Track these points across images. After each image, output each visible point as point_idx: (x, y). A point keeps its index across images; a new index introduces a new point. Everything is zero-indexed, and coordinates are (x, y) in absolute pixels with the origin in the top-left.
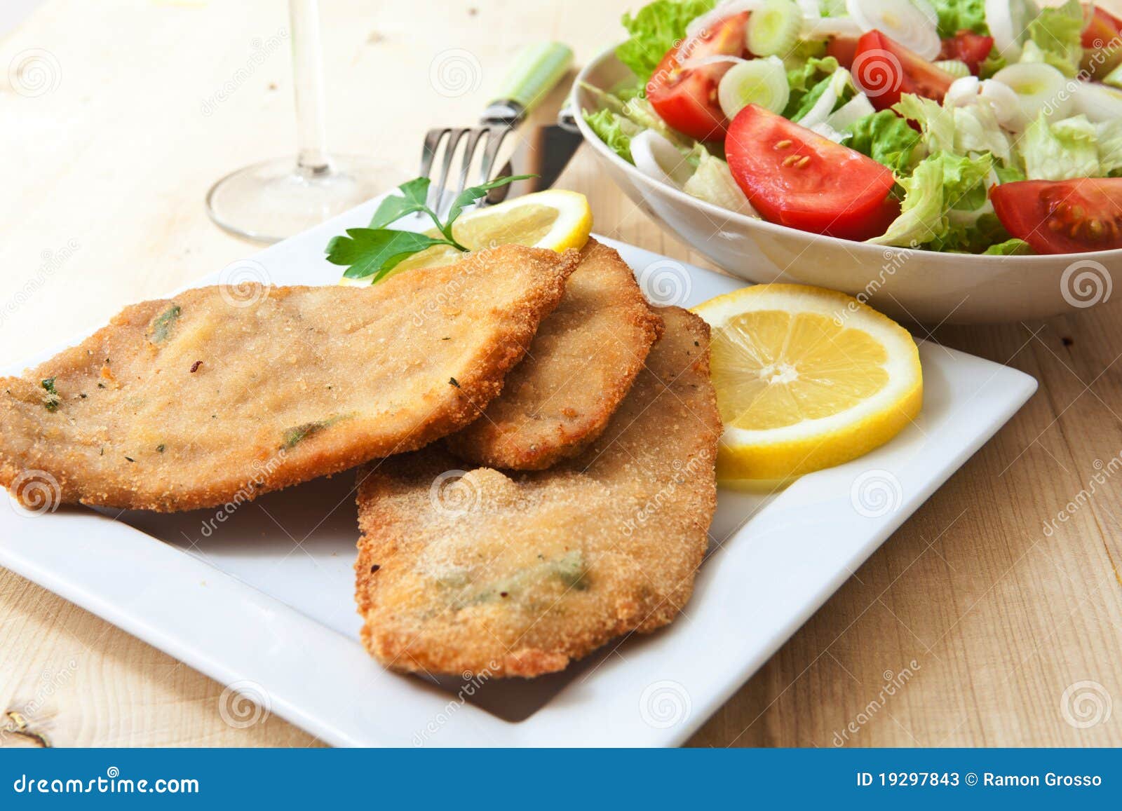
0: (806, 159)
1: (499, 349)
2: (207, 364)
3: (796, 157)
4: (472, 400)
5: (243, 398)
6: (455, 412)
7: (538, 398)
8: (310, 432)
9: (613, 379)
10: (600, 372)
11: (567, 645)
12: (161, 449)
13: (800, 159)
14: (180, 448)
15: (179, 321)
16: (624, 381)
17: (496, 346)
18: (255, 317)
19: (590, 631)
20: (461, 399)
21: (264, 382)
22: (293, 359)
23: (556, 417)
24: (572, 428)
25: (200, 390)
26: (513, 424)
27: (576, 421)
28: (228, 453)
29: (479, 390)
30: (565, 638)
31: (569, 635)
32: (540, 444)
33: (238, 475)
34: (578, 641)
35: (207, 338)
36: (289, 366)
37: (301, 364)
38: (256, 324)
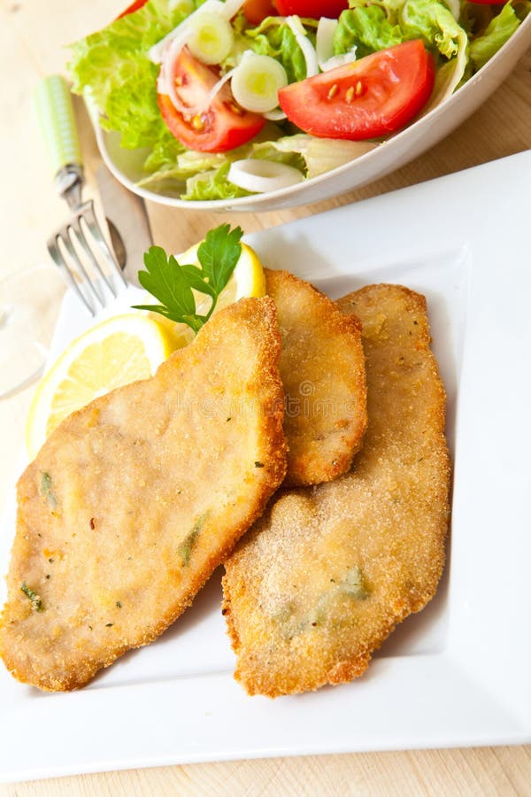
0: (359, 86)
1: (270, 418)
2: (97, 517)
3: (352, 90)
4: (276, 467)
5: (135, 533)
6: (271, 482)
7: (314, 422)
8: (192, 541)
9: (353, 383)
10: (342, 382)
11: (366, 647)
12: (119, 605)
13: (355, 90)
14: (128, 597)
15: (55, 487)
16: (361, 380)
17: (266, 418)
18: (96, 455)
19: (378, 631)
20: (270, 471)
21: (138, 512)
22: (142, 484)
23: (334, 431)
24: (350, 434)
25: (107, 540)
26: (310, 453)
27: (350, 428)
28: (155, 584)
29: (277, 458)
30: (364, 643)
31: (364, 640)
32: (338, 458)
33: (174, 601)
34: (372, 641)
35: (82, 495)
36: (144, 489)
37: (150, 482)
38: (99, 459)
